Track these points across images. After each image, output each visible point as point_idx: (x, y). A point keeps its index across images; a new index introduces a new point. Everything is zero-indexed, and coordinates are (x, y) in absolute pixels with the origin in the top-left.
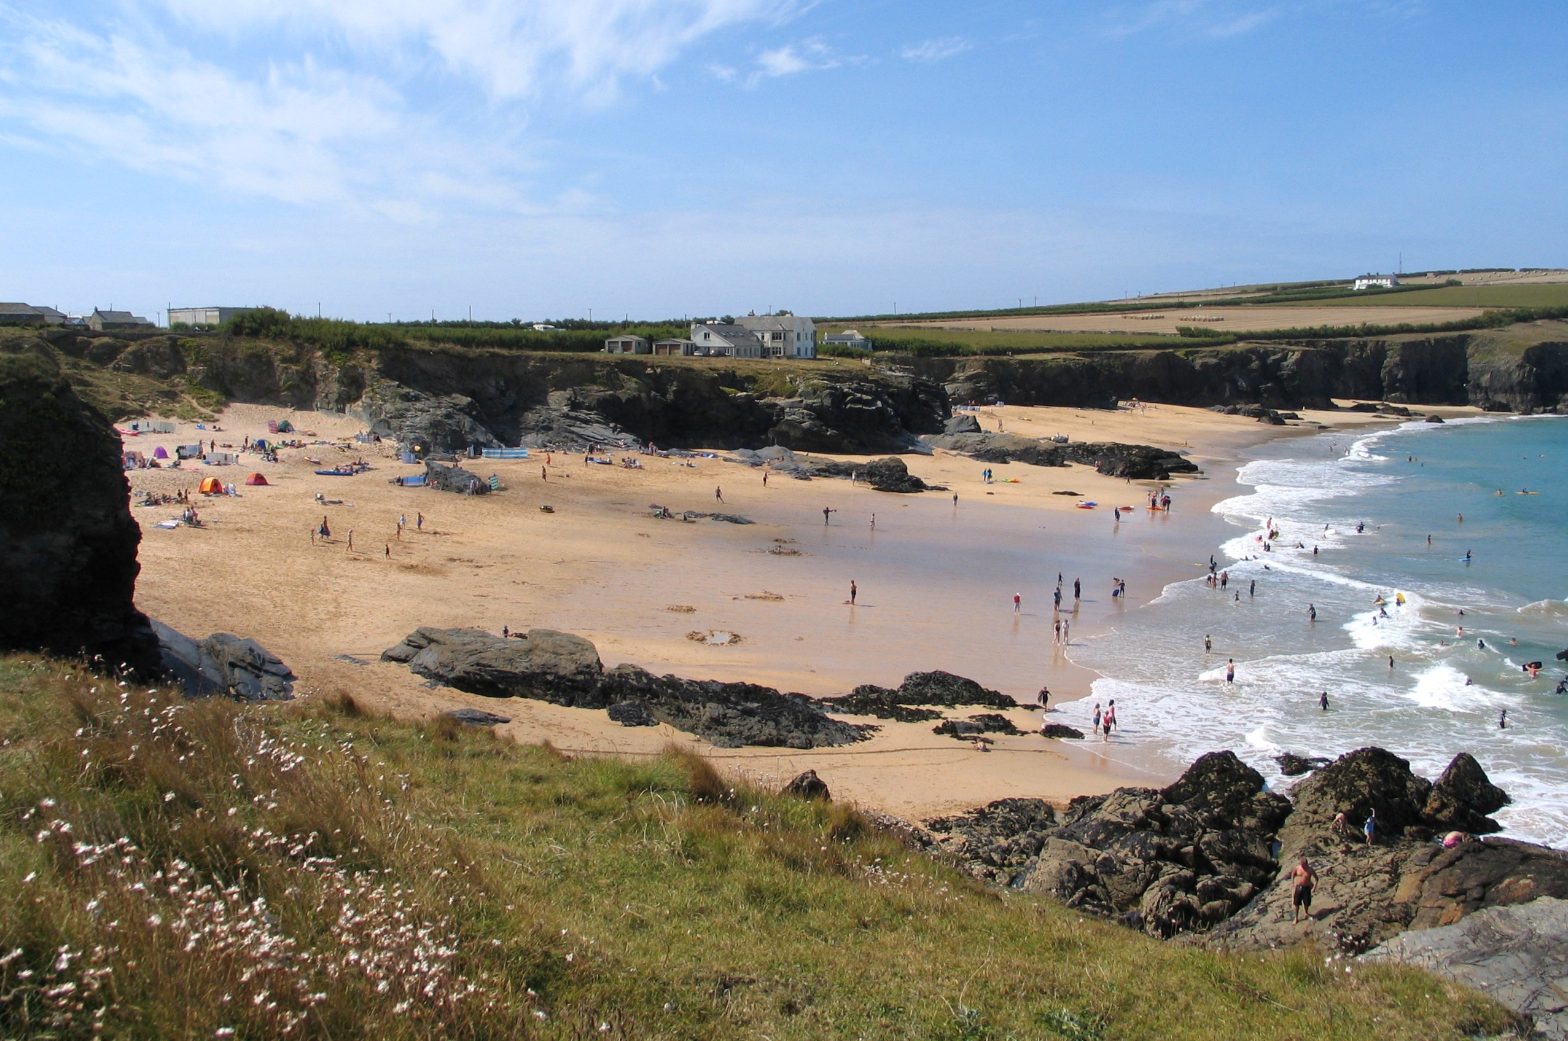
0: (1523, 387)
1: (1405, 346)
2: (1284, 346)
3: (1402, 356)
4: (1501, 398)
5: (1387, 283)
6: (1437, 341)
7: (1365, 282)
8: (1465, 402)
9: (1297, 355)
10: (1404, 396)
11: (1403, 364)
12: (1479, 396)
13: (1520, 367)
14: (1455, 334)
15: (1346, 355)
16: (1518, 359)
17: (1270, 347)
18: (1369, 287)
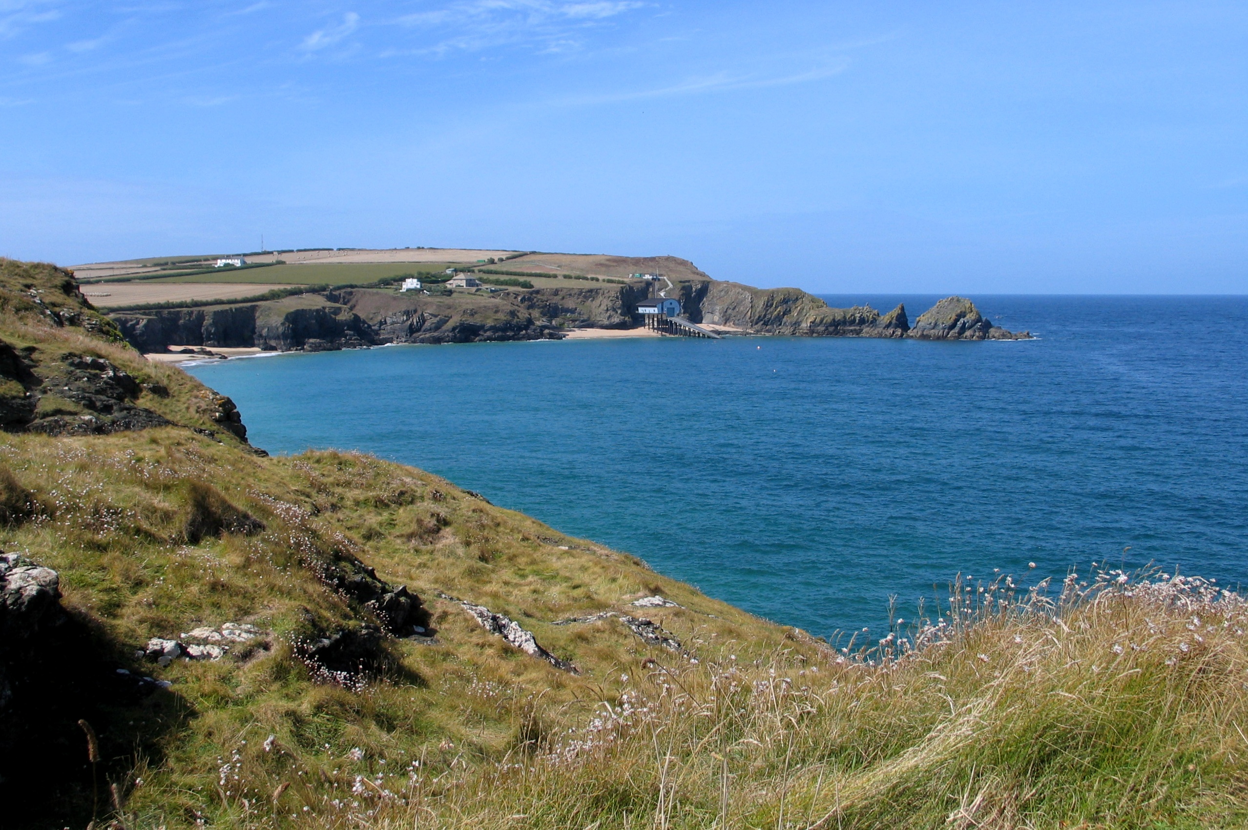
0: (285, 336)
1: (216, 313)
2: (138, 316)
3: (214, 319)
4: (273, 343)
5: (237, 263)
6: (236, 309)
7: (224, 261)
8: (253, 345)
9: (145, 321)
10: (216, 343)
11: (215, 324)
12: (261, 341)
13: (283, 324)
14: (249, 304)
15: (180, 319)
16: (281, 319)
17: (129, 317)
18: (226, 265)
